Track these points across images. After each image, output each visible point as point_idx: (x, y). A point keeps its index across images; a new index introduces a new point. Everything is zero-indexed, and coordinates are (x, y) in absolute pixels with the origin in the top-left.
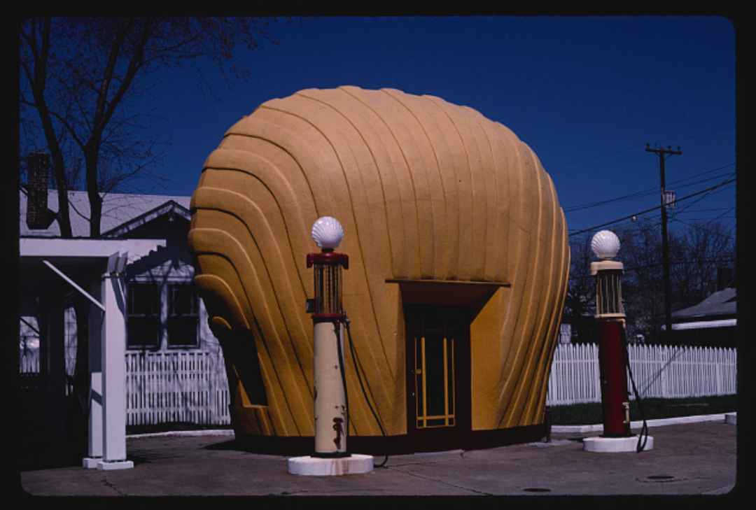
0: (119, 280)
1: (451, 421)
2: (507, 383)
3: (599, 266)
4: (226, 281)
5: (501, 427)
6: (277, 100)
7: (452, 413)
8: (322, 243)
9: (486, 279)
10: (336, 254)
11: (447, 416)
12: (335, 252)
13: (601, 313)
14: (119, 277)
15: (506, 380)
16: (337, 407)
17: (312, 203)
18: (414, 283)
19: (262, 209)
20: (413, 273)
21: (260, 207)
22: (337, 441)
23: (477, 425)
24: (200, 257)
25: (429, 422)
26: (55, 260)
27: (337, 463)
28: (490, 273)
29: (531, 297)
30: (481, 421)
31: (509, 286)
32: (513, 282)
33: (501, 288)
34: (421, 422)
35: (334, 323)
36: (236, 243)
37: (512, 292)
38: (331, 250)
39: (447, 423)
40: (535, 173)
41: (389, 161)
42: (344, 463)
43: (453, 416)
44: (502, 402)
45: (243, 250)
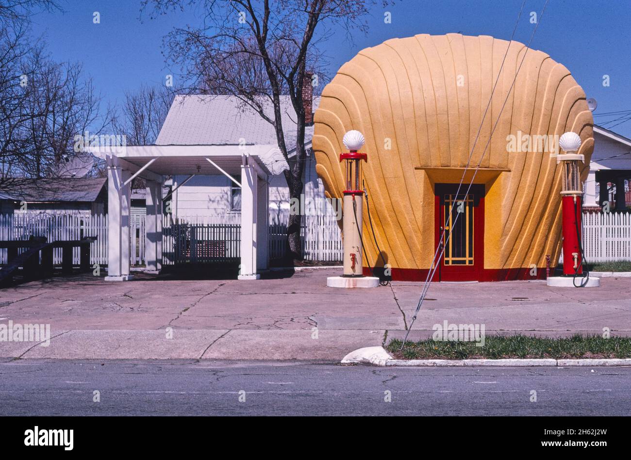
0: (249, 169)
1: (470, 262)
2: (508, 237)
3: (562, 157)
4: (327, 169)
5: (505, 267)
6: (369, 48)
7: (472, 257)
8: (349, 147)
9: (491, 166)
10: (358, 154)
11: (467, 259)
12: (357, 152)
13: (565, 190)
14: (250, 167)
15: (507, 235)
16: (353, 247)
17: (369, 119)
18: (435, 170)
19: (343, 123)
20: (435, 163)
21: (342, 121)
22: (353, 267)
23: (488, 265)
24: (316, 153)
25: (453, 262)
26: (213, 158)
27: (349, 280)
28: (495, 162)
29: (529, 179)
30: (490, 263)
31: (510, 171)
32: (513, 169)
33: (503, 172)
34: (447, 262)
35: (353, 196)
36: (330, 144)
37: (512, 176)
38: (355, 151)
39: (467, 264)
40: (545, 90)
41: (421, 89)
42: (354, 281)
43: (472, 259)
44: (505, 250)
45: (334, 149)
